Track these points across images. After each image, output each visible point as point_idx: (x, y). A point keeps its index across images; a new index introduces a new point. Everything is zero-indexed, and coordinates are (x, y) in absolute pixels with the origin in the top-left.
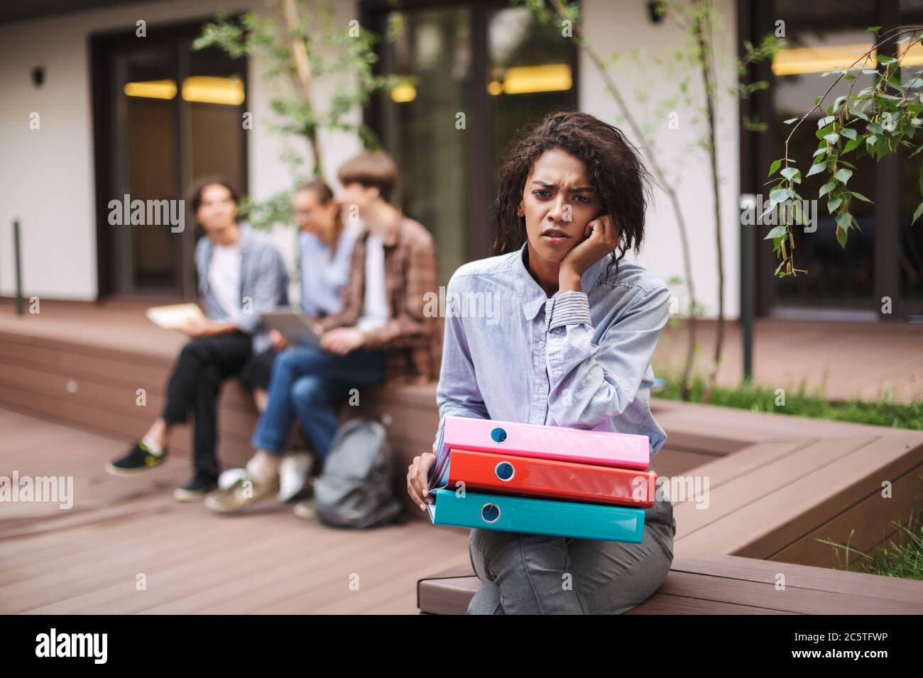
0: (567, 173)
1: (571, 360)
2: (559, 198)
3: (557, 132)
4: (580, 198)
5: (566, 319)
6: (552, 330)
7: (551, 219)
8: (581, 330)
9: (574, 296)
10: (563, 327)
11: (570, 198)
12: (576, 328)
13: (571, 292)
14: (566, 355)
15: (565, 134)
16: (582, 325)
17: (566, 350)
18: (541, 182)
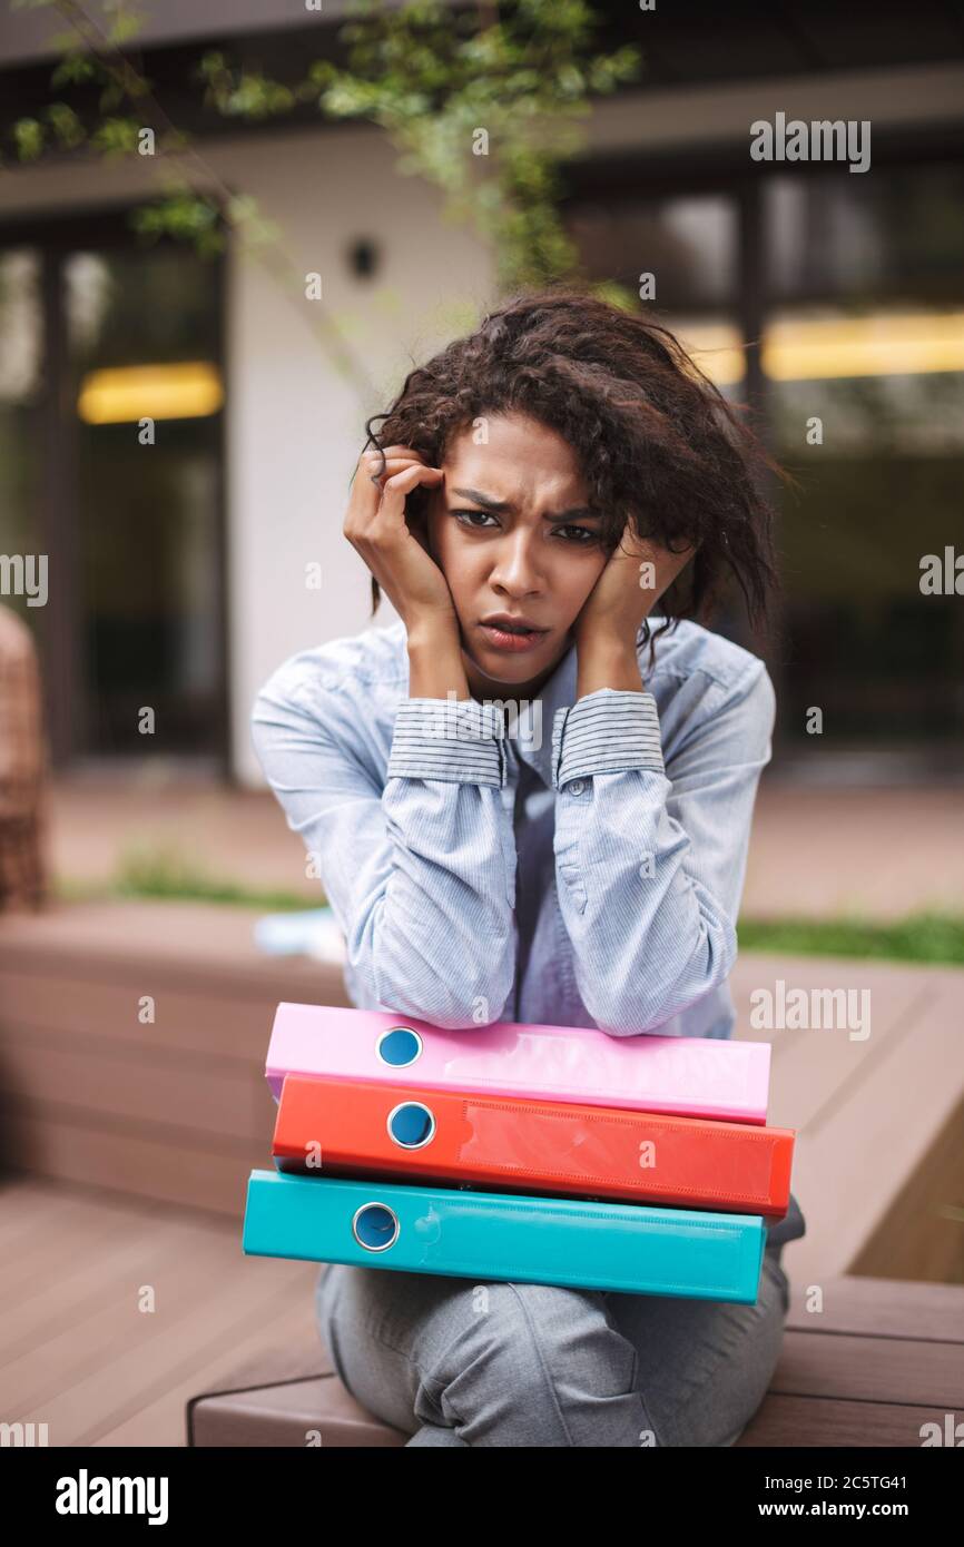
0: (541, 474)
1: (603, 864)
2: (519, 539)
3: (511, 366)
4: (571, 529)
5: (594, 759)
6: (565, 786)
7: (500, 589)
8: (632, 786)
9: (614, 701)
10: (588, 780)
11: (546, 532)
12: (618, 783)
13: (607, 691)
14: (590, 853)
15: (532, 372)
16: (635, 774)
17: (590, 841)
18: (475, 493)
